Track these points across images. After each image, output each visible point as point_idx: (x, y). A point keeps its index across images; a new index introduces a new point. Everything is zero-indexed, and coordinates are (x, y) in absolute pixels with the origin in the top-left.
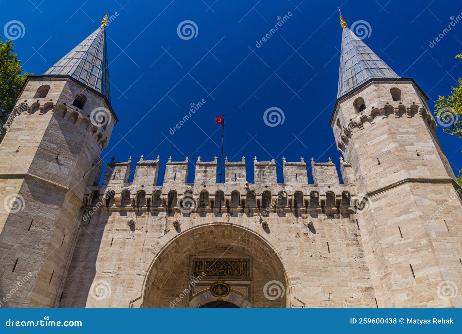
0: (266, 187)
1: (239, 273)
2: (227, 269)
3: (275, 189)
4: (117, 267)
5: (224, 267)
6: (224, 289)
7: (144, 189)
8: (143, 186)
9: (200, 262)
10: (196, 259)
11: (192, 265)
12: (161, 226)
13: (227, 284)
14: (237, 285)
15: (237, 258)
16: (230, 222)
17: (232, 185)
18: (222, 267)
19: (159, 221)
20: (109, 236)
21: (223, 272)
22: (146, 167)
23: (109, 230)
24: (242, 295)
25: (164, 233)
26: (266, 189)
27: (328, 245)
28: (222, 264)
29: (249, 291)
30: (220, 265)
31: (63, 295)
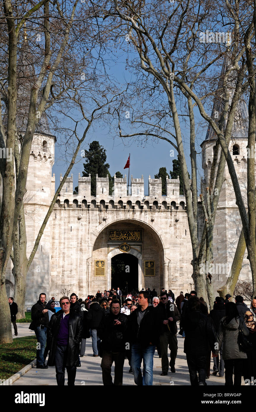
0: (156, 198)
1: (136, 238)
2: (128, 236)
3: (160, 200)
4: (77, 243)
5: (127, 235)
6: (127, 247)
7: (86, 199)
8: (85, 197)
9: (112, 232)
10: (110, 230)
11: (108, 234)
12: (96, 220)
13: (129, 245)
14: (134, 245)
15: (134, 229)
16: (134, 218)
17: (136, 197)
18: (125, 234)
19: (95, 217)
20: (69, 226)
21: (126, 238)
22: (84, 183)
23: (68, 222)
24: (137, 251)
25: (98, 224)
26: (155, 200)
27: (186, 231)
28: (125, 233)
29: (141, 248)
30: (124, 233)
31: (53, 256)
